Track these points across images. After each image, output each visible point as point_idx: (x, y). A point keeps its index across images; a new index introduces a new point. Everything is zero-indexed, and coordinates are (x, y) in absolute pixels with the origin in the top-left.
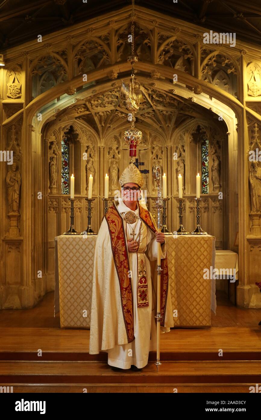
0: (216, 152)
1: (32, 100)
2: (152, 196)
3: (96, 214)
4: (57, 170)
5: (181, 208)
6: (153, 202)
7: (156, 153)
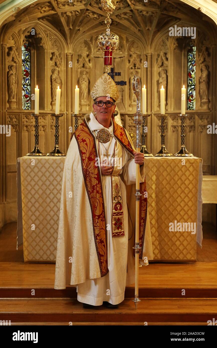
0: (204, 61)
2: (129, 113)
3: (63, 132)
4: (17, 80)
5: (163, 126)
6: (130, 120)
7: (133, 61)
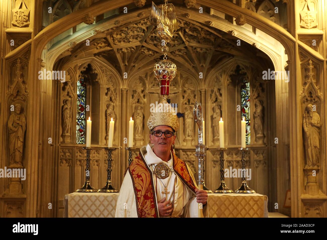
0: (259, 96)
1: (42, 30)
2: (183, 148)
3: (116, 167)
4: (72, 114)
5: (222, 161)
6: (184, 155)
7: (187, 97)
